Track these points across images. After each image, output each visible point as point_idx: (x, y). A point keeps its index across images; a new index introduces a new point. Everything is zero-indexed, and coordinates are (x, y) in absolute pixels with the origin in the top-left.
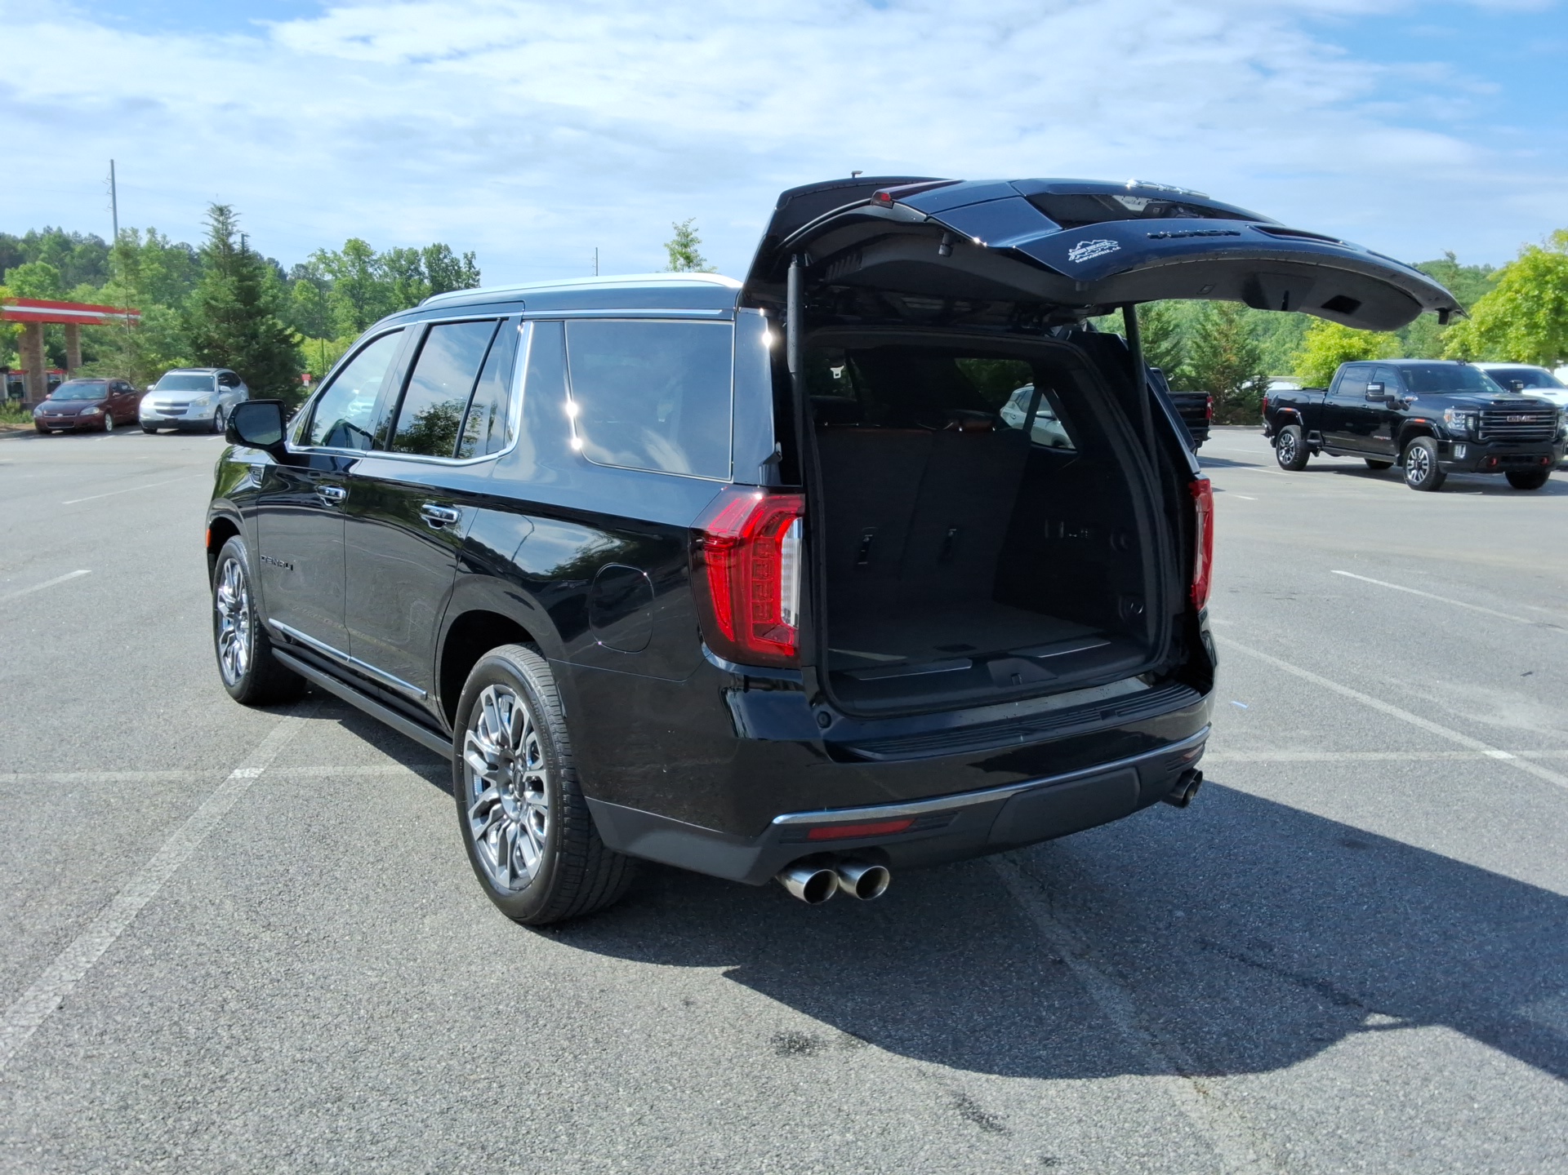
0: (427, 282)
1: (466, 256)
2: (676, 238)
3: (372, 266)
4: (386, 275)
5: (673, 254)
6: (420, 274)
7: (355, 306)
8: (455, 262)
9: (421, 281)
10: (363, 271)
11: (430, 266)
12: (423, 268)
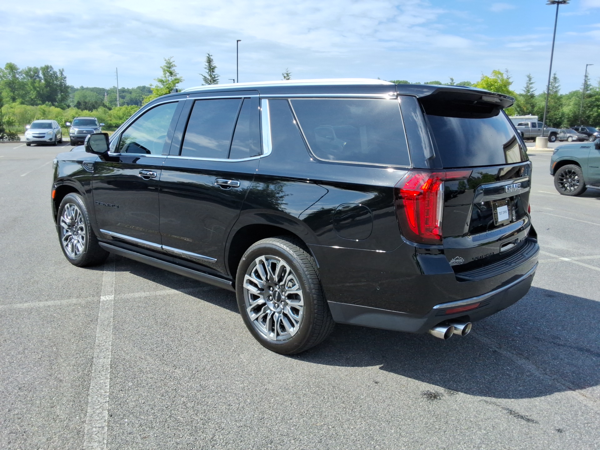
0: (43, 81)
1: (60, 70)
2: (165, 64)
3: (18, 74)
4: (24, 78)
5: (164, 71)
6: (40, 78)
7: (11, 91)
8: (55, 73)
9: (40, 81)
10: (14, 76)
11: (44, 74)
12: (41, 75)
